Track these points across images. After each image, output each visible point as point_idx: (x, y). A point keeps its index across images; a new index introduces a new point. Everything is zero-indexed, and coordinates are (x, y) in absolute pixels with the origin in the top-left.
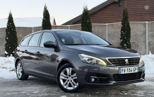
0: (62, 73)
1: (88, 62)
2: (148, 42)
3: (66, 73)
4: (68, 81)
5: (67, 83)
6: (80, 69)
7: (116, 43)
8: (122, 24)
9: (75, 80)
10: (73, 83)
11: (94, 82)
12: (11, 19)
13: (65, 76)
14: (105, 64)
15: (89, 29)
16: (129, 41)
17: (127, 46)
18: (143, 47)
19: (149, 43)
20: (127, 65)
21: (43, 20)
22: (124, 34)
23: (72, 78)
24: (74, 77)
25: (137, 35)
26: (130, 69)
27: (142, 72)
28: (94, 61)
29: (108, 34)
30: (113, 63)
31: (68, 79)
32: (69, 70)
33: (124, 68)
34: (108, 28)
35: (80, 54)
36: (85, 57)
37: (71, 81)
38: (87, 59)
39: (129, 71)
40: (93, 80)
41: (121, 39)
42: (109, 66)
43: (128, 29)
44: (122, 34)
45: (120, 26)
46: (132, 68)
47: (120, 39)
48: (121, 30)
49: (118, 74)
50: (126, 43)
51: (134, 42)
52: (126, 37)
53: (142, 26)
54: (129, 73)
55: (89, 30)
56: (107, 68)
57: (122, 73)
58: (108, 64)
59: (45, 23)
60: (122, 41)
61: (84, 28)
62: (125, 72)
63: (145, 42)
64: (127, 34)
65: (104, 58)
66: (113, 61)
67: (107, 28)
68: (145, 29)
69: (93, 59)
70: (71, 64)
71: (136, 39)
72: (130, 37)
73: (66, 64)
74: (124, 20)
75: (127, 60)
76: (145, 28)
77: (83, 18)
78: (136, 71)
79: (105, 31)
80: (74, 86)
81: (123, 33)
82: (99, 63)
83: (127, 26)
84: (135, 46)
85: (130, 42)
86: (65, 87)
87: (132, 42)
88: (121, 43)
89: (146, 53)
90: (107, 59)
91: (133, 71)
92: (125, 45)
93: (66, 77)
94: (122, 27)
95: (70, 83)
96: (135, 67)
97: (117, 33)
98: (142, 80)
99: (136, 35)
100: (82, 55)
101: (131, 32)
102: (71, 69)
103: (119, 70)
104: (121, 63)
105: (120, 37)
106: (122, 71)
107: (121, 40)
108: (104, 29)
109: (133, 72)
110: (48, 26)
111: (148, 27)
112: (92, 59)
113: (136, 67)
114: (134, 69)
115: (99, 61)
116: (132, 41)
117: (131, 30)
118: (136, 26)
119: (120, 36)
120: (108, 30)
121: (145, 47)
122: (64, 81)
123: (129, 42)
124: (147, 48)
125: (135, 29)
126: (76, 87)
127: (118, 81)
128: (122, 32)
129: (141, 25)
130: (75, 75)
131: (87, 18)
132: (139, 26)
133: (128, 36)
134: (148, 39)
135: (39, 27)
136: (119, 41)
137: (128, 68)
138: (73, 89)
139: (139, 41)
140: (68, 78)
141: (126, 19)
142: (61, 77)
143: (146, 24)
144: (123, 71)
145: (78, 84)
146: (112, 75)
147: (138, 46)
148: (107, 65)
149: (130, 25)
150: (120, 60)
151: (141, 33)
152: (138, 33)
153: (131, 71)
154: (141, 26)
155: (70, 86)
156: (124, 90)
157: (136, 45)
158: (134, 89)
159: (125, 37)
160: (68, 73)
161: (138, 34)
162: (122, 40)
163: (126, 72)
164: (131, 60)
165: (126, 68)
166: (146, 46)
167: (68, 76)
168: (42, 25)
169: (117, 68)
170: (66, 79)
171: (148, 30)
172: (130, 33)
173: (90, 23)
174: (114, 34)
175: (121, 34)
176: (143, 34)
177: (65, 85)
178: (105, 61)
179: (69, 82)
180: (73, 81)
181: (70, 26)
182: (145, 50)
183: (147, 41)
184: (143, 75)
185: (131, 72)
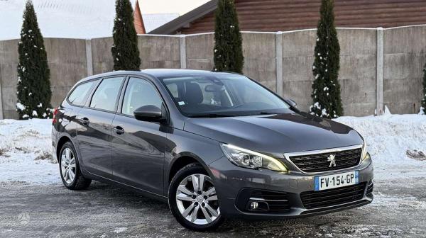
0: (182, 187)
1: (243, 163)
2: (382, 80)
3: (190, 186)
4: (196, 204)
5: (193, 209)
6: (224, 177)
7: (302, 81)
8: (319, 34)
9: (211, 203)
10: (207, 209)
11: (257, 210)
12: (30, 19)
13: (189, 193)
14: (283, 168)
15: (234, 47)
16: (335, 77)
17: (329, 91)
18: (370, 91)
19: (385, 81)
20: (333, 168)
21: (117, 23)
22: (323, 60)
23: (205, 197)
24: (210, 196)
25: (356, 62)
26: (340, 178)
27: (366, 182)
28: (258, 161)
29: (283, 59)
30: (300, 167)
31: (196, 200)
32: (197, 180)
33: (327, 177)
34: (283, 44)
35: (224, 145)
36: (237, 152)
37: (203, 204)
38: (240, 157)
39: (338, 182)
40: (255, 205)
41: (315, 72)
42: (292, 174)
43: (333, 48)
44: (318, 61)
45: (312, 37)
46: (345, 175)
47: (312, 72)
48: (315, 50)
49: (312, 192)
50: (327, 82)
51: (347, 80)
52: (328, 69)
53: (369, 40)
54: (336, 186)
55: (233, 49)
56: (287, 177)
57: (321, 189)
58: (289, 167)
59: (121, 31)
60: (319, 79)
61: (223, 43)
62: (327, 186)
63: (375, 79)
64: (330, 59)
65: (281, 156)
66: (300, 161)
67: (281, 42)
68: (374, 47)
69: (255, 156)
70: (202, 166)
71: (352, 73)
72: (338, 68)
73: (190, 165)
74: (325, 26)
75: (332, 158)
76: (375, 44)
77: (220, 18)
78: (354, 181)
79: (274, 51)
80: (211, 216)
81: (321, 58)
82: (270, 166)
83: (331, 39)
84: (351, 90)
85: (338, 79)
86: (189, 218)
87: (344, 80)
88: (314, 82)
89: (376, 108)
90: (287, 156)
91: (345, 181)
92: (325, 89)
93: (190, 196)
94: (317, 43)
95: (200, 210)
96: (350, 173)
97: (307, 57)
98: (365, 200)
99: (352, 62)
100: (230, 146)
101: (342, 53)
102: (202, 176)
103: (314, 182)
104: (319, 164)
105: (314, 67)
106: (322, 183)
107: (315, 74)
108: (274, 46)
109: (346, 184)
110: (129, 37)
111: (382, 42)
112: (252, 157)
113: (354, 173)
114: (349, 177)
115: (268, 161)
116: (342, 76)
117: (339, 49)
118: (352, 37)
119: (314, 65)
120: (283, 49)
121: (374, 91)
122: (186, 204)
123: (336, 82)
124: (381, 93)
125: (352, 46)
126: (214, 218)
127: (312, 207)
128: (319, 54)
129: (367, 36)
130: (212, 190)
131: (229, 18)
132: (360, 38)
133: (332, 66)
134: (382, 70)
135: (104, 39)
136: (310, 78)
137: (335, 176)
138: (207, 223)
139: (359, 77)
140: (194, 197)
141: (328, 21)
142: (179, 195)
143: (378, 32)
144: (324, 185)
145: (219, 213)
146: (299, 193)
147: (358, 90)
148: (288, 170)
149: (338, 38)
150: (318, 157)
151: (366, 57)
152: (358, 56)
153: (343, 182)
154: (365, 40)
155: (200, 215)
156: (325, 224)
157: (353, 88)
158: (347, 219)
159: (324, 67)
160: (196, 187)
161: (358, 60)
162: (318, 76)
163: (331, 186)
164: (340, 157)
165: (330, 177)
166: (376, 90)
167: (195, 193)
168: (114, 35)
169: (311, 178)
170: (191, 199)
171: (382, 50)
172: (337, 59)
173: (237, 31)
174: (297, 58)
175: (316, 60)
176: (371, 59)
177: (190, 214)
178: (283, 161)
179: (197, 208)
180: (206, 205)
181: (186, 38)
182: (373, 100)
183: (380, 78)
184: (369, 188)
185: (341, 185)
